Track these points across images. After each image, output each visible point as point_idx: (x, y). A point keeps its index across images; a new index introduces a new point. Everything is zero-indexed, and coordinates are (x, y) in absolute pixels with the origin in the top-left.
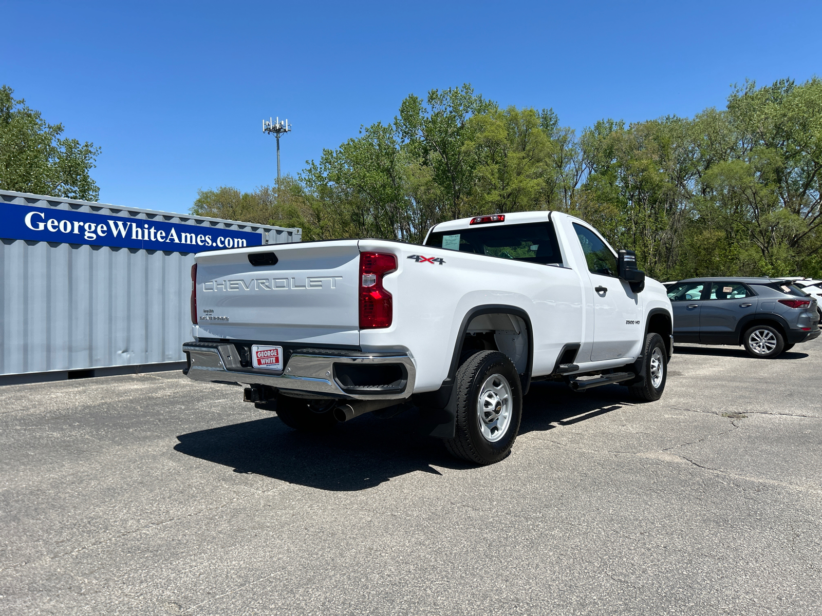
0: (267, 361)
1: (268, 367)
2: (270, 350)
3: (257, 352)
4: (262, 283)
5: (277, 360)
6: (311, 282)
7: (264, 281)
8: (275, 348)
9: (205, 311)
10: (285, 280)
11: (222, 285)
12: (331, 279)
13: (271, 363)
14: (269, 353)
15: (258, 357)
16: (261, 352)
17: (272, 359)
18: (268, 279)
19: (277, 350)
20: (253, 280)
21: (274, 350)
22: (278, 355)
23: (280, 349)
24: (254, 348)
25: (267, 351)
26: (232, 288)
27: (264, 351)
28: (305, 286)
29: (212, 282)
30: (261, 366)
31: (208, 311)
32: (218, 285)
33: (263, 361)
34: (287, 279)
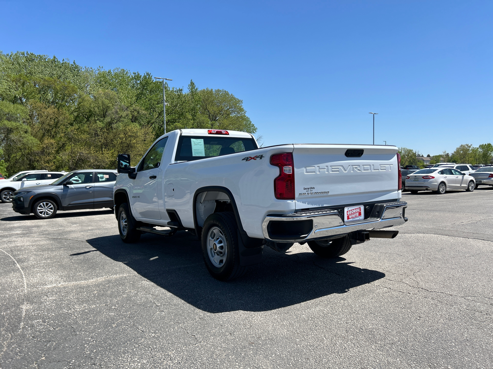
0: (353, 216)
1: (353, 219)
2: (356, 209)
3: (347, 212)
4: (355, 168)
5: (360, 214)
6: (381, 167)
7: (357, 166)
8: (359, 207)
9: (305, 189)
10: (368, 166)
11: (325, 169)
12: (389, 166)
13: (356, 217)
14: (354, 211)
15: (347, 215)
16: (349, 211)
17: (356, 214)
18: (359, 165)
19: (360, 208)
20: (349, 166)
21: (358, 208)
22: (360, 210)
23: (362, 208)
24: (346, 209)
25: (354, 210)
26: (333, 171)
27: (352, 210)
28: (378, 170)
29: (315, 167)
30: (349, 220)
31: (308, 189)
32: (320, 169)
33: (350, 217)
34: (370, 165)
